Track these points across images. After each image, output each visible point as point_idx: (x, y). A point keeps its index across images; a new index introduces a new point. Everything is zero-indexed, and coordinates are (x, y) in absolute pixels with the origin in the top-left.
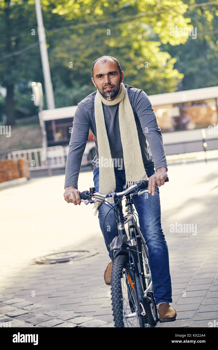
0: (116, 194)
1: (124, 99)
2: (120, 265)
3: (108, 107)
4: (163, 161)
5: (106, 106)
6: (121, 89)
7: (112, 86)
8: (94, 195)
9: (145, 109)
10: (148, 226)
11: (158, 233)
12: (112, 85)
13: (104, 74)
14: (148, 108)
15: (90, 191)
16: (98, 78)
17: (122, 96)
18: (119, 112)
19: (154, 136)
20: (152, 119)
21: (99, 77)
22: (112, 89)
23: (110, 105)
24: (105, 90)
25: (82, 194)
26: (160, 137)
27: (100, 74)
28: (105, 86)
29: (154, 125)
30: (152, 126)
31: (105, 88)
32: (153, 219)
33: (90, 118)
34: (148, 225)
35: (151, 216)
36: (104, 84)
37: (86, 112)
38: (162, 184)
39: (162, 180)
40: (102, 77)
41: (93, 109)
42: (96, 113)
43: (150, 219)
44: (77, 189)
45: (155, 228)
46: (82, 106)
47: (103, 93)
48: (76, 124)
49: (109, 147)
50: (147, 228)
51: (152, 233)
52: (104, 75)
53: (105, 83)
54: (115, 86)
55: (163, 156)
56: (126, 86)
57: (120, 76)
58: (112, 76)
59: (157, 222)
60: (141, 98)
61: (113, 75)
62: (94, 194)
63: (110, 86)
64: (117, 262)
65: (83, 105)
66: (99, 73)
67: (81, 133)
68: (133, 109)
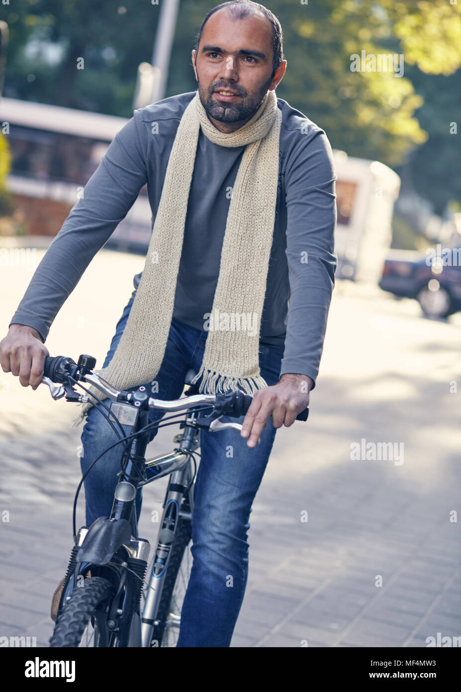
0: (147, 400)
1: (264, 140)
2: (90, 606)
3: (213, 148)
4: (311, 358)
5: (209, 142)
6: (265, 109)
7: (239, 93)
8: (84, 380)
9: (313, 187)
10: (210, 507)
11: (230, 535)
12: (239, 89)
13: (227, 50)
14: (322, 188)
15: (78, 363)
16: (208, 55)
17: (259, 128)
18: (239, 170)
19: (314, 277)
20: (324, 224)
21: (210, 53)
22: (235, 100)
23: (218, 143)
24: (215, 97)
25: (54, 362)
26: (330, 283)
27: (216, 46)
28: (219, 84)
29: (323, 242)
30: (316, 243)
31: (218, 92)
32: (231, 491)
33: (154, 160)
34: (213, 503)
35: (229, 481)
36: (217, 80)
37: (149, 140)
38: (286, 422)
39: (292, 412)
40: (218, 56)
41: (169, 136)
42: (175, 153)
43: (222, 489)
44: (43, 341)
45: (228, 520)
46: (144, 121)
47: (208, 103)
48: (109, 163)
49: (179, 260)
50: (206, 510)
51: (215, 529)
52: (225, 51)
53: (221, 75)
54: (246, 94)
55: (317, 343)
56: (281, 106)
57: (272, 70)
58: (248, 64)
59: (240, 505)
60: (313, 153)
61: (253, 60)
62: (87, 376)
63: (232, 90)
64: (85, 594)
65: (146, 120)
66: (212, 43)
67: (112, 193)
68: (280, 174)
